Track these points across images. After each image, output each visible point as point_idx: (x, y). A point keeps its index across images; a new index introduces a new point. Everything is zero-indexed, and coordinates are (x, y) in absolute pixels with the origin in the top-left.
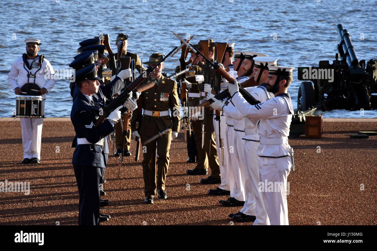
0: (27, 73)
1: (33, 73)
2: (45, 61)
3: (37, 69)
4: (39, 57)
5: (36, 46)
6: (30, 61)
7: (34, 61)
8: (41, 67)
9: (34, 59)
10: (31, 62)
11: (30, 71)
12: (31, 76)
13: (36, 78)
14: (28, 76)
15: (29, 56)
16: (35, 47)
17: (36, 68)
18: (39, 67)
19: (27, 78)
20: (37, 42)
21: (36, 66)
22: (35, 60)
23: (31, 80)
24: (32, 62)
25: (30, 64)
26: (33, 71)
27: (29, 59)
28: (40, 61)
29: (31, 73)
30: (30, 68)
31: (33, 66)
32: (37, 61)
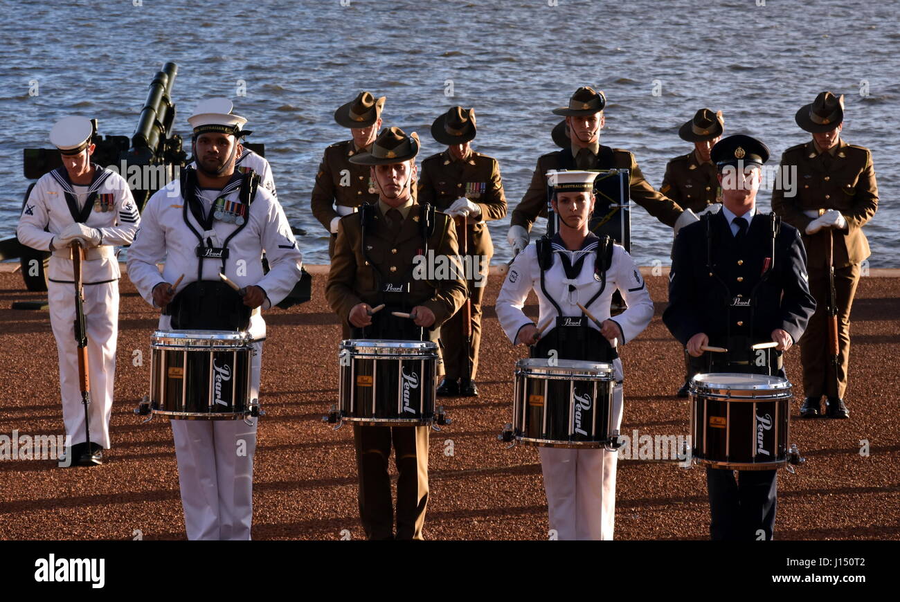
0: (195, 243)
1: (217, 243)
2: (262, 197)
3: (232, 228)
4: (238, 182)
5: (231, 138)
6: (208, 197)
7: (223, 197)
8: (246, 218)
9: (220, 189)
10: (211, 202)
11: (206, 234)
12: (209, 252)
13: (228, 262)
14: (201, 253)
15: (202, 178)
16: (227, 143)
17: (228, 222)
18: (240, 220)
19: (195, 262)
20: (233, 123)
21: (229, 217)
22: (224, 192)
23: (212, 269)
24: (216, 202)
25: (207, 207)
26: (219, 233)
27: (202, 189)
28: (243, 197)
29: (209, 240)
30: (207, 225)
31: (218, 215)
32: (234, 197)
